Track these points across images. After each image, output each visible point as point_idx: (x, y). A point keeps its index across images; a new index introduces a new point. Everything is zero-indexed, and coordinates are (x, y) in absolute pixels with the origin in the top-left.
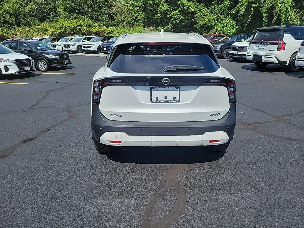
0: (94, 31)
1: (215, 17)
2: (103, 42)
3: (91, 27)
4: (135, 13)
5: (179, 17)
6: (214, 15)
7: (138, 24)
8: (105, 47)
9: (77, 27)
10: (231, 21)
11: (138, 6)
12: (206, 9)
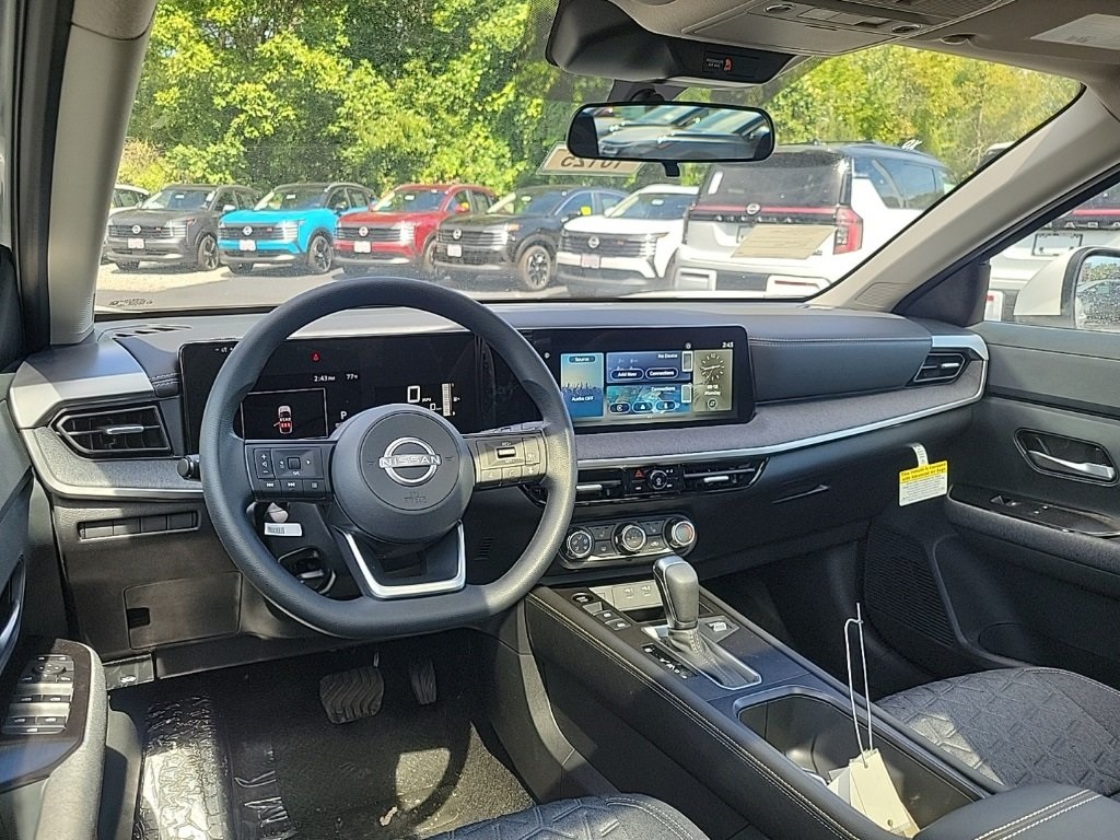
1: (423, 121)
5: (270, 110)
6: (417, 113)
10: (491, 141)
12: (385, 85)
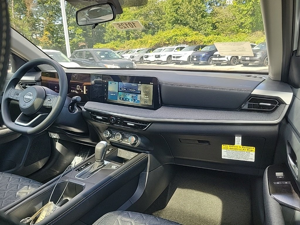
0: (190, 40)
2: (195, 51)
3: (187, 36)
4: (242, 18)
7: (243, 31)
8: (195, 57)
9: (173, 36)
11: (246, 10)
